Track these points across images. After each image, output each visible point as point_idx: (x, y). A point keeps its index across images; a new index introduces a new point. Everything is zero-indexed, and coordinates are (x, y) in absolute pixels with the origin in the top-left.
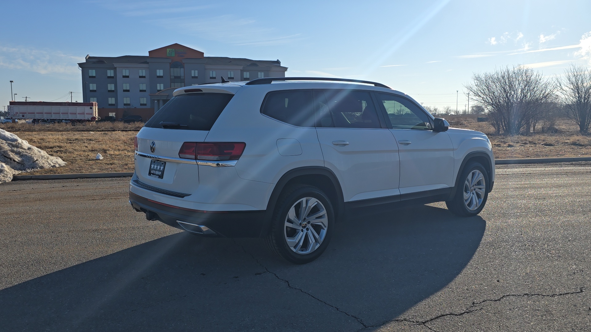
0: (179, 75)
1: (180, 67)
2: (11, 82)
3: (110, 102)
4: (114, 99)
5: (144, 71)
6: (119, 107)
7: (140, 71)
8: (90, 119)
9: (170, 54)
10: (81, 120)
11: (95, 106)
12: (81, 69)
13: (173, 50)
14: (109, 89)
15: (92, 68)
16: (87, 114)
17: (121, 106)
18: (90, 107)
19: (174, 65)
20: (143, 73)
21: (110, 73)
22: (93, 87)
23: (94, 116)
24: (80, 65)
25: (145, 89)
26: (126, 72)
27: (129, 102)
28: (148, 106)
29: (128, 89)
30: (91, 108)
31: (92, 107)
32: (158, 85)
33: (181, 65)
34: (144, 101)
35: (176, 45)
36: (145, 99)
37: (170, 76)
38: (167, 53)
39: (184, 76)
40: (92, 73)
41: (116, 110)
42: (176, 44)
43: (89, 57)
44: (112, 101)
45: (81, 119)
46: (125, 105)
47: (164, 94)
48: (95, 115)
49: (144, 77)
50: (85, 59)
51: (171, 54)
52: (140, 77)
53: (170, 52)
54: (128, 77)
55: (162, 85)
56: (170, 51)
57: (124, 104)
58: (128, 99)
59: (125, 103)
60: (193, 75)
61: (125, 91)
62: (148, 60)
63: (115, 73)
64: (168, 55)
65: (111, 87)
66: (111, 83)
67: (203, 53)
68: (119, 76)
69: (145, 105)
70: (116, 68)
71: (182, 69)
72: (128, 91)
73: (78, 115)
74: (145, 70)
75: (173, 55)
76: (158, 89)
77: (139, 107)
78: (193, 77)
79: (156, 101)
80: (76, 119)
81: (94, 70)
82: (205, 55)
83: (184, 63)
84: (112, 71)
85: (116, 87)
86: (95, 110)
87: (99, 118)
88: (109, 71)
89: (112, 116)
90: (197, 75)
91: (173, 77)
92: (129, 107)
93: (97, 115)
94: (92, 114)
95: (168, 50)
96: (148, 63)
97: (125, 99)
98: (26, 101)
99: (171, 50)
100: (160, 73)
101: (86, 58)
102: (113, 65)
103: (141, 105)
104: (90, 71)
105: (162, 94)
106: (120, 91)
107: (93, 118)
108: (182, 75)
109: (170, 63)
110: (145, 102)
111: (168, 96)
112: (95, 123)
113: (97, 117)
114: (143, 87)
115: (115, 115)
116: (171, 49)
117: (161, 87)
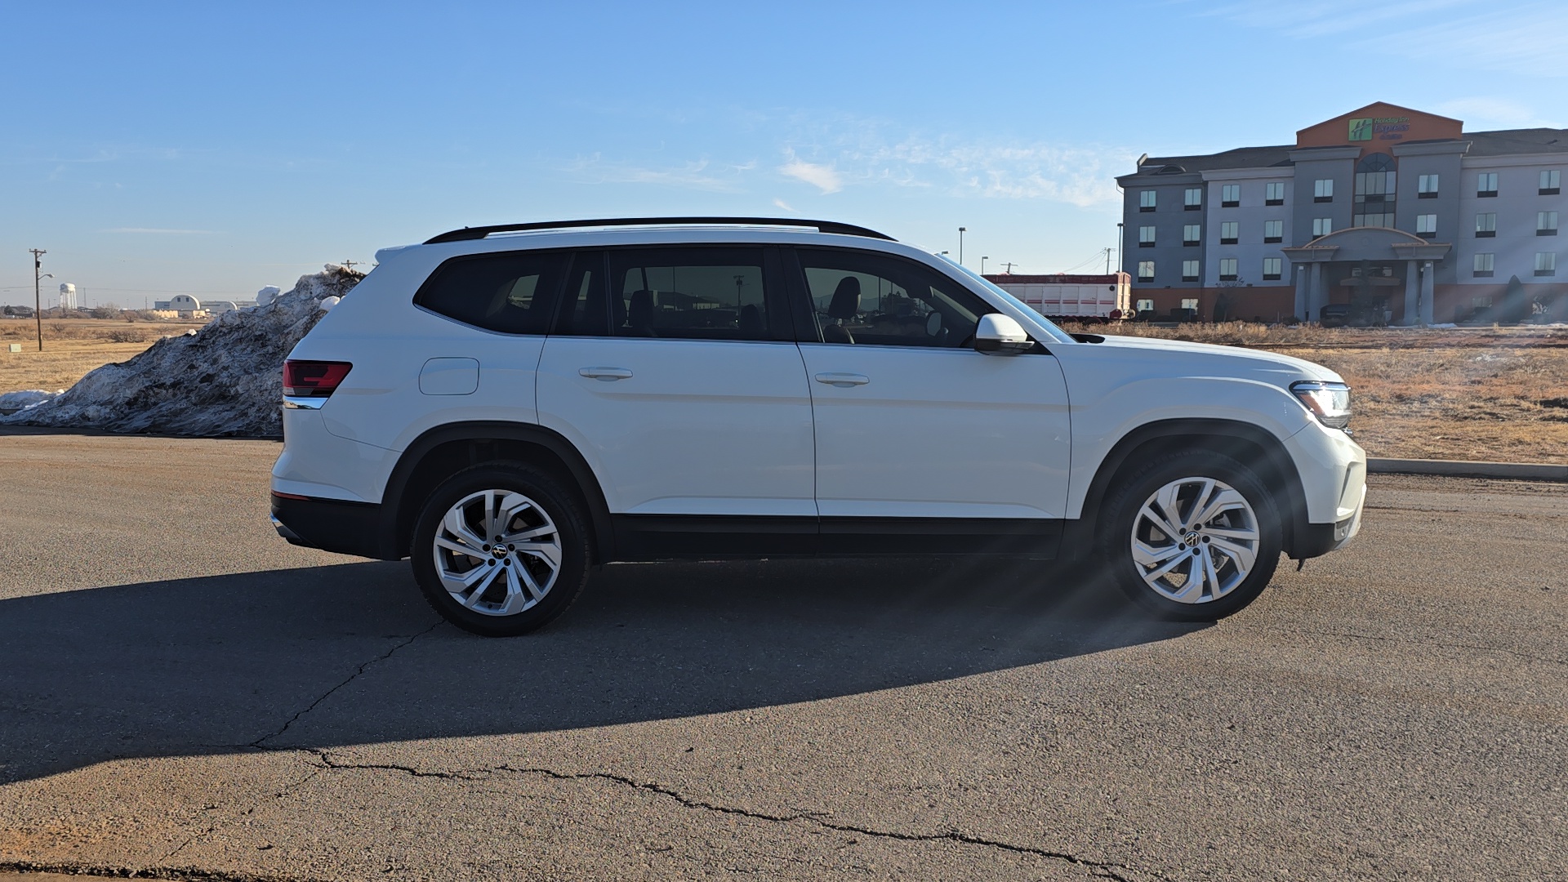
0: (1380, 191)
1: (1384, 169)
2: (962, 230)
3: (1186, 273)
4: (1196, 264)
5: (1280, 187)
6: (1206, 286)
7: (1271, 187)
8: (1108, 316)
9: (1358, 134)
10: (1088, 317)
11: (1124, 282)
12: (1122, 190)
13: (1369, 121)
14: (1187, 238)
15: (1149, 187)
16: (1102, 303)
17: (1211, 282)
18: (1110, 285)
19: (1370, 163)
20: (1277, 191)
21: (1193, 197)
22: (1147, 234)
23: (1119, 307)
24: (1122, 181)
25: (1280, 235)
26: (1231, 193)
27: (1233, 272)
28: (1285, 281)
29: (1234, 236)
30: (1112, 289)
31: (1114, 285)
32: (1317, 222)
33: (1386, 163)
34: (1273, 266)
35: (1379, 106)
36: (1277, 262)
37: (1354, 196)
38: (1350, 130)
39: (1396, 194)
40: (1149, 199)
41: (1200, 294)
42: (1379, 104)
43: (1147, 159)
44: (1191, 268)
45: (1088, 315)
46: (1223, 278)
47: (1326, 248)
48: (1122, 306)
49: (1279, 202)
50: (1136, 166)
51: (1361, 134)
52: (1269, 203)
53: (1359, 128)
54: (1235, 204)
55: (1328, 222)
56: (1357, 127)
57: (1221, 276)
58: (1234, 262)
59: (1224, 273)
60: (1422, 189)
61: (1225, 241)
62: (1293, 157)
63: (1204, 197)
64: (1351, 137)
65: (1192, 233)
66: (1192, 224)
67: (1460, 124)
68: (1214, 203)
69: (1277, 277)
70: (1205, 184)
71: (1391, 175)
72: (1234, 241)
73: (1081, 306)
74: (1282, 184)
75: (1367, 135)
76: (1317, 232)
77: (1259, 282)
78: (1422, 196)
79: (1301, 268)
80: (1077, 315)
81: (1154, 192)
82: (1466, 129)
83: (1398, 157)
84: (1198, 192)
85: (1203, 232)
86: (1123, 293)
87: (1131, 314)
88: (1189, 193)
89: (1187, 307)
90: (1434, 189)
91: (1362, 199)
92: (1231, 283)
93: (1127, 307)
94: (1113, 303)
95: (1353, 123)
96: (1293, 164)
97: (1224, 263)
98: (1008, 272)
99: (1361, 124)
100: (1324, 188)
101: (1138, 163)
102: (1201, 176)
103: (1267, 277)
104: (1144, 194)
105: (1320, 247)
106: (1212, 243)
107: (1116, 314)
108: (1391, 189)
109: (1355, 159)
110: (1277, 271)
111: (1337, 251)
112: (1120, 324)
113: (1126, 312)
114: (1275, 229)
115: (1198, 305)
116: (1362, 121)
117: (1323, 227)
